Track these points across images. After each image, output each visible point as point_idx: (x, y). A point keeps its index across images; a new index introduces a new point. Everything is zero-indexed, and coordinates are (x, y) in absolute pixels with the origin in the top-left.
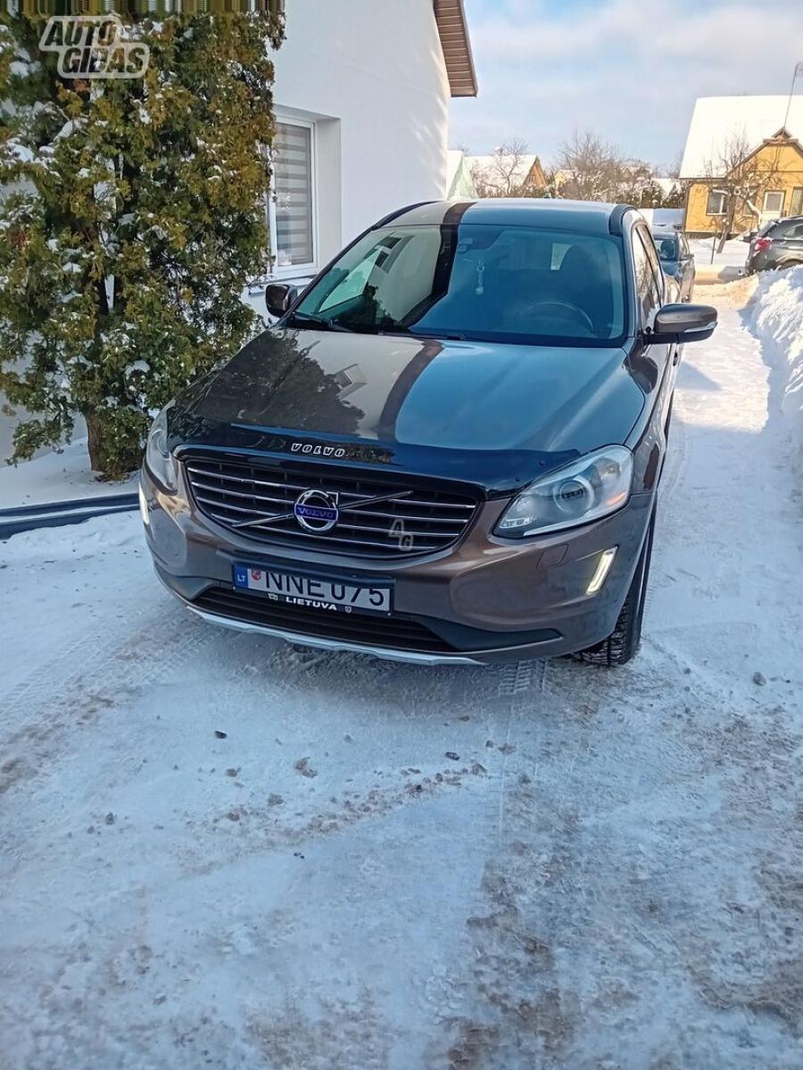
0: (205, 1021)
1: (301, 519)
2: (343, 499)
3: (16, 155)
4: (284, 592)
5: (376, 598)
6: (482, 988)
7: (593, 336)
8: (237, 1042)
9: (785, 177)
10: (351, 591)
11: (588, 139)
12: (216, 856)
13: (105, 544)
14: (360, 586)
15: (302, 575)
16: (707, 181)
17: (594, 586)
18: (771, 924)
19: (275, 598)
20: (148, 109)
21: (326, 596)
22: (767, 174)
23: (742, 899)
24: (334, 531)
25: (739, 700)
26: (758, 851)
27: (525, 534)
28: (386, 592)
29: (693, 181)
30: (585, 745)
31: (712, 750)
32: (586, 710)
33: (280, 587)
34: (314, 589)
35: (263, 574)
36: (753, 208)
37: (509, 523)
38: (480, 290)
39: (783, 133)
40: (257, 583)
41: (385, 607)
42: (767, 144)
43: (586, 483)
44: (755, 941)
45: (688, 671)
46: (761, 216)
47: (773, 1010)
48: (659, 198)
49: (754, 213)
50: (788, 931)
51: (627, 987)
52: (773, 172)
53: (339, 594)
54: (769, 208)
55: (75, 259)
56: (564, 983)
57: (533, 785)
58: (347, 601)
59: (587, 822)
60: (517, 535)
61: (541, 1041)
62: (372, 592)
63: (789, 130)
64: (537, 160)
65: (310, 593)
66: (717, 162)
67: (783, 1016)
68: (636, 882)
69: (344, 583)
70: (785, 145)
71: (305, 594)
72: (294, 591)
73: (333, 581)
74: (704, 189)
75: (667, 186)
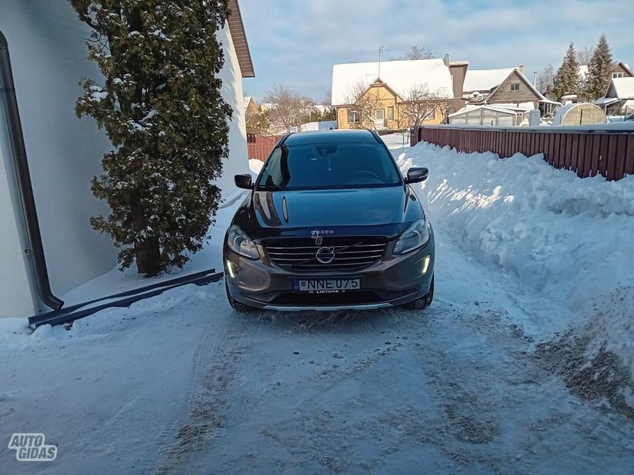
0: (364, 423)
1: (319, 260)
2: (336, 249)
3: (136, 127)
4: (316, 289)
5: (355, 284)
6: (443, 397)
7: (383, 183)
8: (378, 425)
9: (383, 102)
10: (344, 283)
11: (282, 88)
12: (328, 385)
13: (177, 302)
14: (348, 279)
15: (323, 280)
16: (345, 106)
17: (425, 271)
18: (519, 364)
19: (312, 292)
20: (188, 104)
21: (334, 287)
22: (375, 101)
23: (507, 360)
24: (334, 262)
25: (474, 310)
26: (505, 348)
27: (403, 252)
28: (358, 281)
29: (339, 107)
30: (431, 332)
31: (474, 326)
32: (424, 322)
33: (314, 287)
34: (329, 285)
35: (307, 282)
36: (371, 119)
37: (396, 250)
38: (330, 169)
39: (379, 81)
40: (304, 287)
41: (358, 287)
42: (372, 86)
43: (417, 232)
44: (517, 369)
45: (451, 305)
46: (375, 122)
47: (531, 382)
48: (320, 116)
49: (371, 121)
50: (525, 365)
51: (486, 387)
52: (377, 100)
53: (339, 285)
54: (378, 118)
55: (158, 171)
56: (467, 390)
57: (421, 346)
58: (343, 288)
59: (447, 352)
60: (400, 254)
61: (469, 404)
62: (353, 282)
63: (381, 79)
64: (251, 99)
65: (327, 287)
66: (351, 98)
67: (534, 382)
68: (472, 363)
69: (341, 280)
70: (381, 87)
71: (325, 288)
72: (320, 288)
73: (337, 279)
74: (345, 111)
75: (321, 109)
